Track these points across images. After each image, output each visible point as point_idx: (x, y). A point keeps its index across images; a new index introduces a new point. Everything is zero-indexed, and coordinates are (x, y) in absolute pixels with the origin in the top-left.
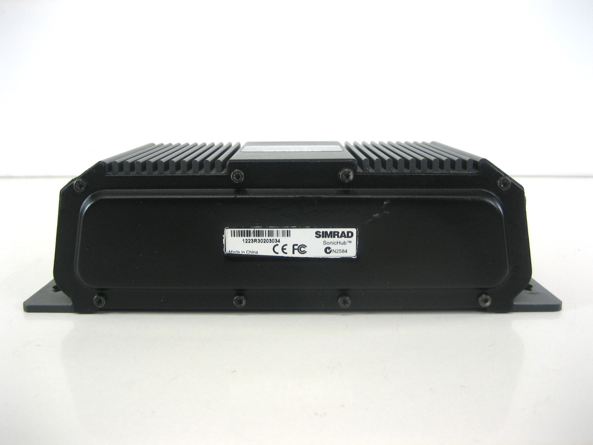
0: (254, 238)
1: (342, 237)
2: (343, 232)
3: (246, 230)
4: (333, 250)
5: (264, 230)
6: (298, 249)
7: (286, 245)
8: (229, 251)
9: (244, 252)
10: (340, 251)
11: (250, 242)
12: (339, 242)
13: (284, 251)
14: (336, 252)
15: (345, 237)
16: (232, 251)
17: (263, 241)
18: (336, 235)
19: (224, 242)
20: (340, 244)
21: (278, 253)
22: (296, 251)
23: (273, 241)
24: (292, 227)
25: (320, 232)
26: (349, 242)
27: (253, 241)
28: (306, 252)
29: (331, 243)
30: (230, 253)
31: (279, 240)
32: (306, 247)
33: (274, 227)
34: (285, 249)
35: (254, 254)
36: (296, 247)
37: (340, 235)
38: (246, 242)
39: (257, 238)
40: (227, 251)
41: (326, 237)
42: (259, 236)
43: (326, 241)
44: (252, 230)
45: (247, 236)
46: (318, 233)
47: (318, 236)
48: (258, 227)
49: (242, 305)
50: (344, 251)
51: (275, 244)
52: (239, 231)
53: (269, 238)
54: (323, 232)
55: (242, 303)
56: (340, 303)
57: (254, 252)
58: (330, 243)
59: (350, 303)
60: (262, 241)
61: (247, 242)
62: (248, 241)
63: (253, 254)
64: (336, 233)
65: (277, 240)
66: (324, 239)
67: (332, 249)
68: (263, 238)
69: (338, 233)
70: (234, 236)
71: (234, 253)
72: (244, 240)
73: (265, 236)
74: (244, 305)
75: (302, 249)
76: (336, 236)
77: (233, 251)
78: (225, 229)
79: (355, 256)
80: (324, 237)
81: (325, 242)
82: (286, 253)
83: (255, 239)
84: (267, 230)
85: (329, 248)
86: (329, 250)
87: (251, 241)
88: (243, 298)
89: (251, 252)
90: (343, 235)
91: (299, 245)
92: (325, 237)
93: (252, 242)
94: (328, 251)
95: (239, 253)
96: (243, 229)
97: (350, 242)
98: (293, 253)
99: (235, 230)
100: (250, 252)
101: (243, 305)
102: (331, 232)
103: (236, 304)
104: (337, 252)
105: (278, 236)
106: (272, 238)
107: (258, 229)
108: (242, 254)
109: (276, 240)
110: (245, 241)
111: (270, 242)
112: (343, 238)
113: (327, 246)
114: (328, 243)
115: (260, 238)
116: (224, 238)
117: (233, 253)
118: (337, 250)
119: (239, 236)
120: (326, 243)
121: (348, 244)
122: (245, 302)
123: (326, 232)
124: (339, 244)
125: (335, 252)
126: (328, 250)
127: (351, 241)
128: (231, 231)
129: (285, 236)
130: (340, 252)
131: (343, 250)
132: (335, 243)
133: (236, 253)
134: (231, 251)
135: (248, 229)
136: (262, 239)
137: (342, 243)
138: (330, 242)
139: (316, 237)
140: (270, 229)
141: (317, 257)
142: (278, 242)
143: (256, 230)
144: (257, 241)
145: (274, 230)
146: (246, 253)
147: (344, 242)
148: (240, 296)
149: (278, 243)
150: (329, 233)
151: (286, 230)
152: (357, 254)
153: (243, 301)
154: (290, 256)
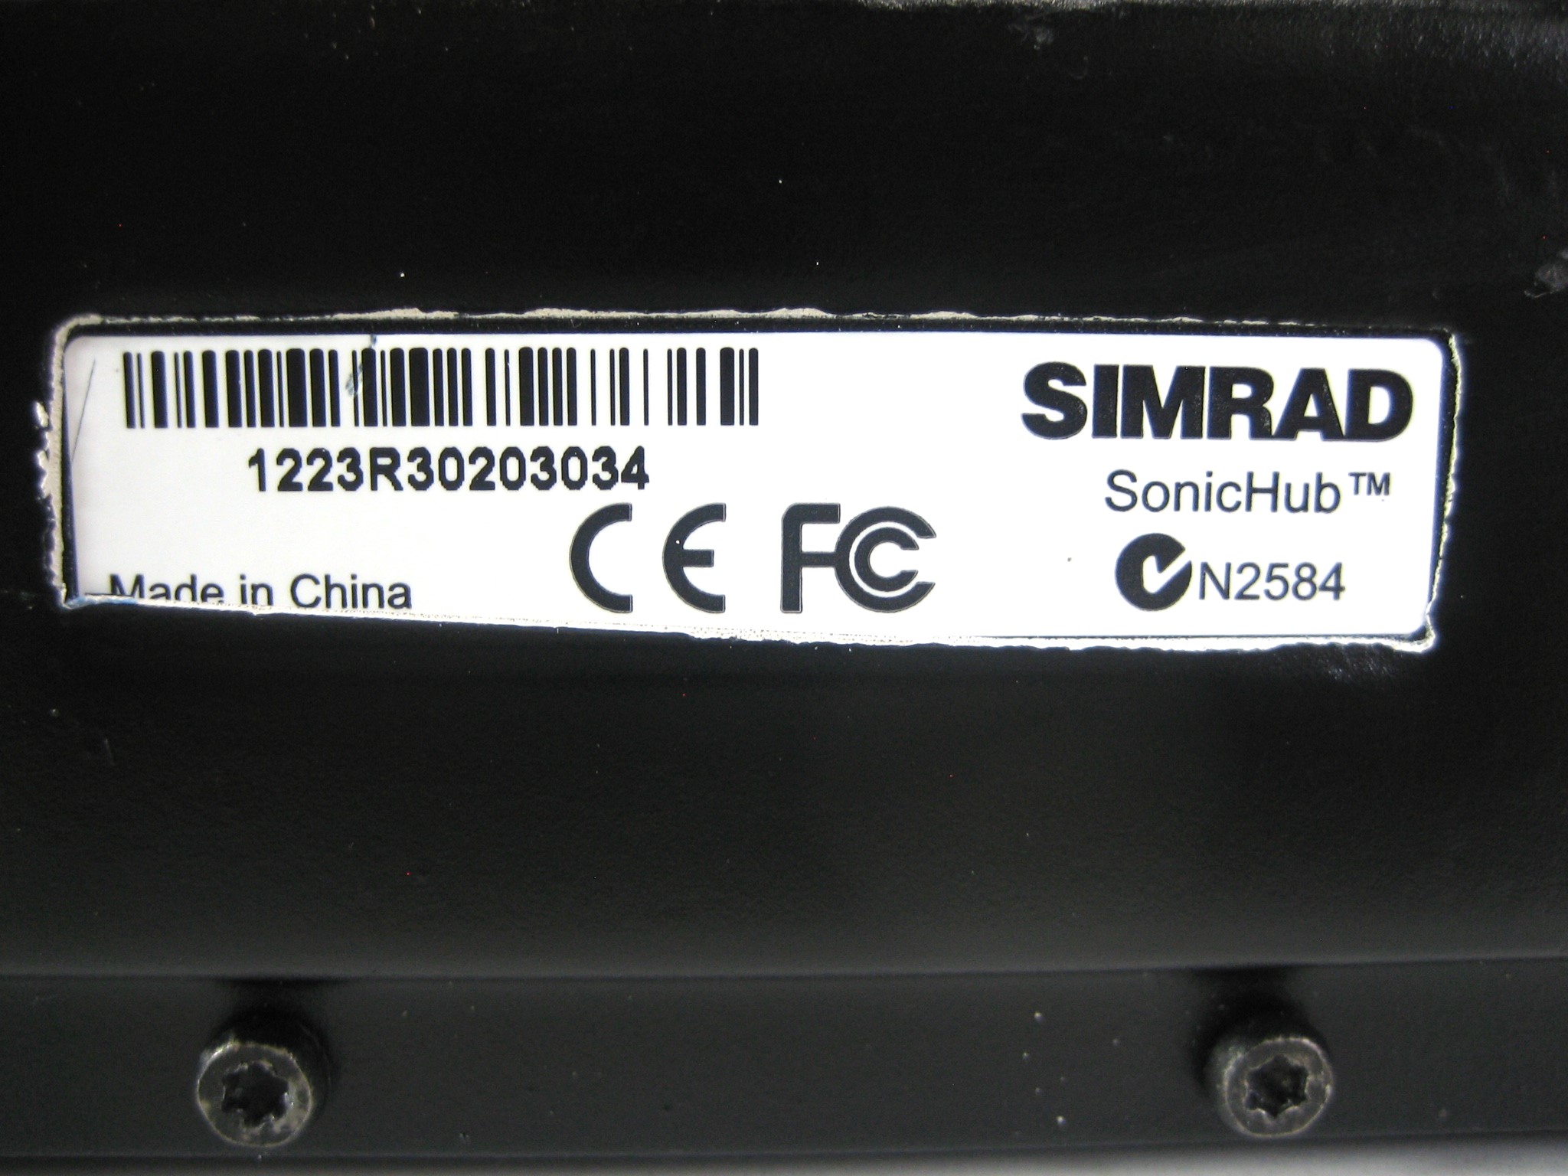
0: (365, 439)
1: (1304, 436)
2: (1312, 382)
3: (279, 345)
4: (1206, 568)
5: (477, 344)
6: (836, 560)
7: (714, 513)
8: (106, 586)
9: (262, 594)
10: (1271, 578)
11: (328, 487)
12: (1263, 481)
13: (695, 575)
14: (1234, 590)
15: (1328, 427)
16: (139, 581)
17: (471, 471)
18: (1241, 406)
19: (49, 485)
20: (1275, 508)
21: (621, 604)
22: (819, 582)
23: (574, 464)
24: (782, 313)
25: (1071, 375)
26: (1364, 482)
27: (354, 467)
28: (923, 590)
29: (1187, 494)
30: (115, 599)
31: (639, 456)
32: (925, 530)
33: (584, 314)
34: (704, 558)
35: (373, 611)
36: (818, 538)
37: (1277, 406)
38: (288, 484)
39: (405, 438)
40: (93, 587)
41: (1133, 430)
42: (420, 419)
43: (1133, 479)
44: (347, 346)
45: (297, 420)
46: (1056, 384)
47: (1055, 416)
48: (414, 313)
49: (277, 1126)
50: (1319, 580)
51: (593, 499)
52: (208, 358)
53: (528, 439)
54: (1105, 375)
55: (279, 1109)
56: (1235, 1097)
57: (373, 594)
58: (1172, 496)
59: (1329, 1089)
60: (451, 474)
61: (298, 487)
62: (306, 475)
63: (359, 613)
64: (1242, 391)
65: (620, 465)
66: (1119, 450)
67: (1192, 556)
68: (464, 439)
69: (1262, 382)
70: (160, 421)
71: (161, 603)
72: (258, 459)
73: (491, 420)
74: (297, 1128)
75: (887, 560)
76: (1240, 423)
77: (147, 584)
78: (60, 335)
79: (1420, 635)
80: (1112, 433)
81: (1121, 481)
82: (713, 604)
83: (376, 453)
84: (510, 343)
85: (1165, 548)
86: (1162, 566)
87: (339, 469)
88: (280, 1064)
89: (336, 594)
90: (1311, 410)
91: (847, 517)
92: (1126, 433)
93: (350, 487)
94: (1154, 578)
95: (211, 605)
96: (254, 344)
97: (1381, 485)
98: (791, 600)
99: (171, 346)
100: (329, 587)
101: (286, 1128)
102: (1188, 378)
103: (212, 1113)
104: (1241, 596)
105: (625, 421)
106: (557, 438)
107: (407, 342)
108: (249, 608)
109: (606, 454)
110: (275, 473)
111: (535, 479)
112: (1310, 439)
113: (1141, 523)
114: (1156, 497)
115: (435, 438)
116: (52, 440)
117: (147, 602)
118: (1250, 573)
119: (211, 421)
120: (1138, 488)
121: (1357, 504)
122: (302, 1096)
123: (1141, 377)
124: (1262, 501)
125: (1225, 594)
126: (1150, 564)
127: (1387, 478)
128: (127, 358)
129: (701, 420)
130: (1276, 587)
131: (1306, 573)
132: (1230, 497)
133: (185, 602)
134: (127, 584)
135: (306, 343)
136: (450, 452)
137: (1297, 501)
138: (1179, 487)
139: (1036, 424)
140: (535, 341)
141: (1041, 644)
142: (627, 477)
143: (386, 343)
144: (402, 474)
145: (582, 343)
146: (284, 606)
147: (1321, 487)
148: (251, 1045)
149: (623, 493)
150: (1164, 386)
151: (714, 343)
152: (1445, 613)
153: (285, 1089)
154: (752, 633)
